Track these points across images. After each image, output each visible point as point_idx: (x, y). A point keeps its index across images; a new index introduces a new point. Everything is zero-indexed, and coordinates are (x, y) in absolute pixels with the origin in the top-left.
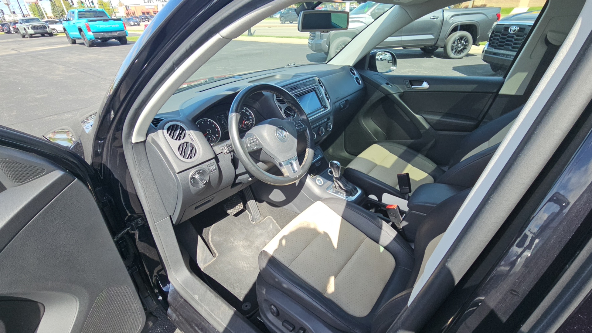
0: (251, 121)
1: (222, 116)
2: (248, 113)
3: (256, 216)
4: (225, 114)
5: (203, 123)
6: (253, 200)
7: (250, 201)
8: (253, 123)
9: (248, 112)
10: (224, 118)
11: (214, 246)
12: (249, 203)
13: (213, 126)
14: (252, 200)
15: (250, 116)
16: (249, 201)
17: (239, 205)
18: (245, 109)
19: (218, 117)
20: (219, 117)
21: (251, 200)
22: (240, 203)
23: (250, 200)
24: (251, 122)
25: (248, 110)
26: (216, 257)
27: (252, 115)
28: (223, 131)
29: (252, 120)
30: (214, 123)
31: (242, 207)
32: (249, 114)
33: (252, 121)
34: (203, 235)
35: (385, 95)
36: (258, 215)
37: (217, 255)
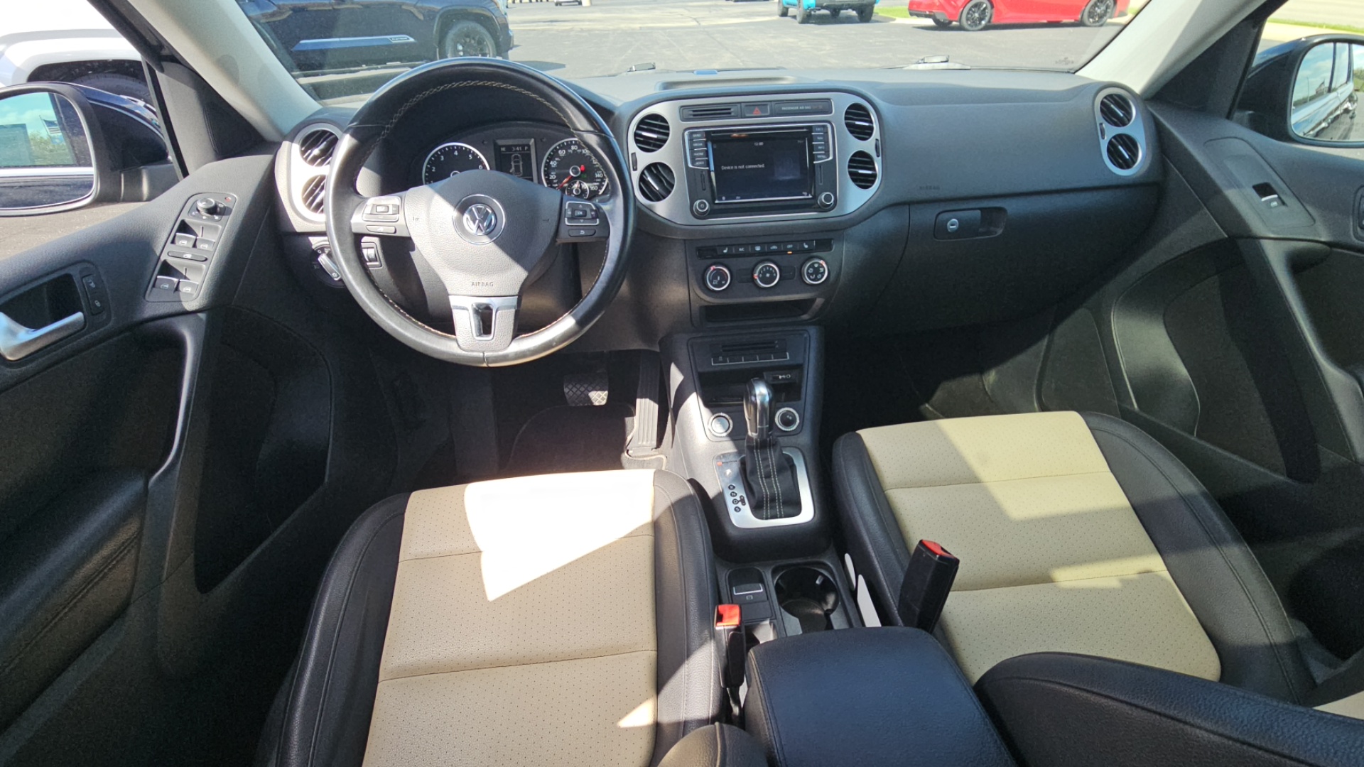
0: (595, 184)
1: (516, 151)
3: (643, 441)
4: (526, 148)
5: (456, 153)
10: (519, 155)
12: (640, 402)
19: (503, 149)
20: (506, 149)
24: (595, 189)
35: (1226, 236)
36: (647, 441)
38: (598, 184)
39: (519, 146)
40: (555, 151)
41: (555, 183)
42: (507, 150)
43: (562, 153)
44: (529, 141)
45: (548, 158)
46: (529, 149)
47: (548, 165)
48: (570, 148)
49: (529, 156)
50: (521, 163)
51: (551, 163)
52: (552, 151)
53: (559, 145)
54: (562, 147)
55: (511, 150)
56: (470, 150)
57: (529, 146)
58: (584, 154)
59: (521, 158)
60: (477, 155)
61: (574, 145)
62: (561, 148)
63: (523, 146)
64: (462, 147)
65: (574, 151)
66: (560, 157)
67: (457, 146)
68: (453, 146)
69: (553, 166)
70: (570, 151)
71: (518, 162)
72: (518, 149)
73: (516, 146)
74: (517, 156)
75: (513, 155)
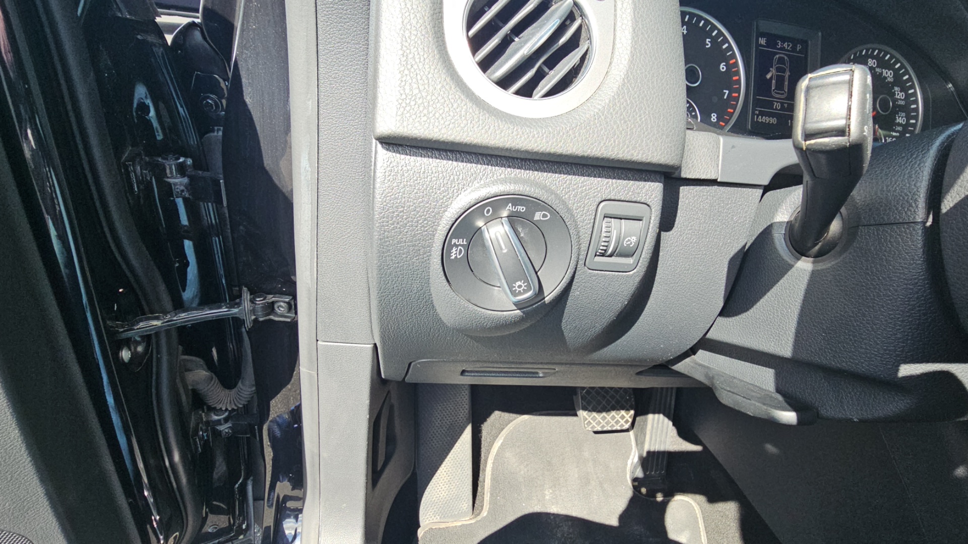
0: (894, 134)
1: (783, 49)
2: (899, 94)
4: (799, 47)
5: (684, 30)
6: (666, 420)
7: (657, 416)
9: (904, 89)
10: (786, 58)
11: (494, 479)
12: (653, 420)
13: (723, 67)
14: (665, 415)
15: (903, 114)
16: (654, 413)
17: (623, 412)
18: (897, 71)
19: (762, 41)
20: (769, 41)
21: (661, 416)
22: (628, 410)
23: (659, 413)
25: (910, 80)
26: (479, 518)
27: (917, 109)
28: (753, 114)
29: (902, 134)
30: (733, 56)
31: (627, 422)
32: (903, 103)
34: (486, 428)
37: (484, 513)
38: (898, 134)
39: (789, 39)
42: (768, 44)
44: (811, 36)
48: (866, 62)
50: (787, 74)
53: (855, 54)
54: (856, 57)
55: (775, 45)
57: (804, 44)
58: (886, 78)
59: (788, 65)
62: (854, 59)
63: (795, 42)
67: (692, 16)
71: (784, 71)
72: (786, 45)
73: (784, 39)
74: (784, 58)
75: (777, 56)
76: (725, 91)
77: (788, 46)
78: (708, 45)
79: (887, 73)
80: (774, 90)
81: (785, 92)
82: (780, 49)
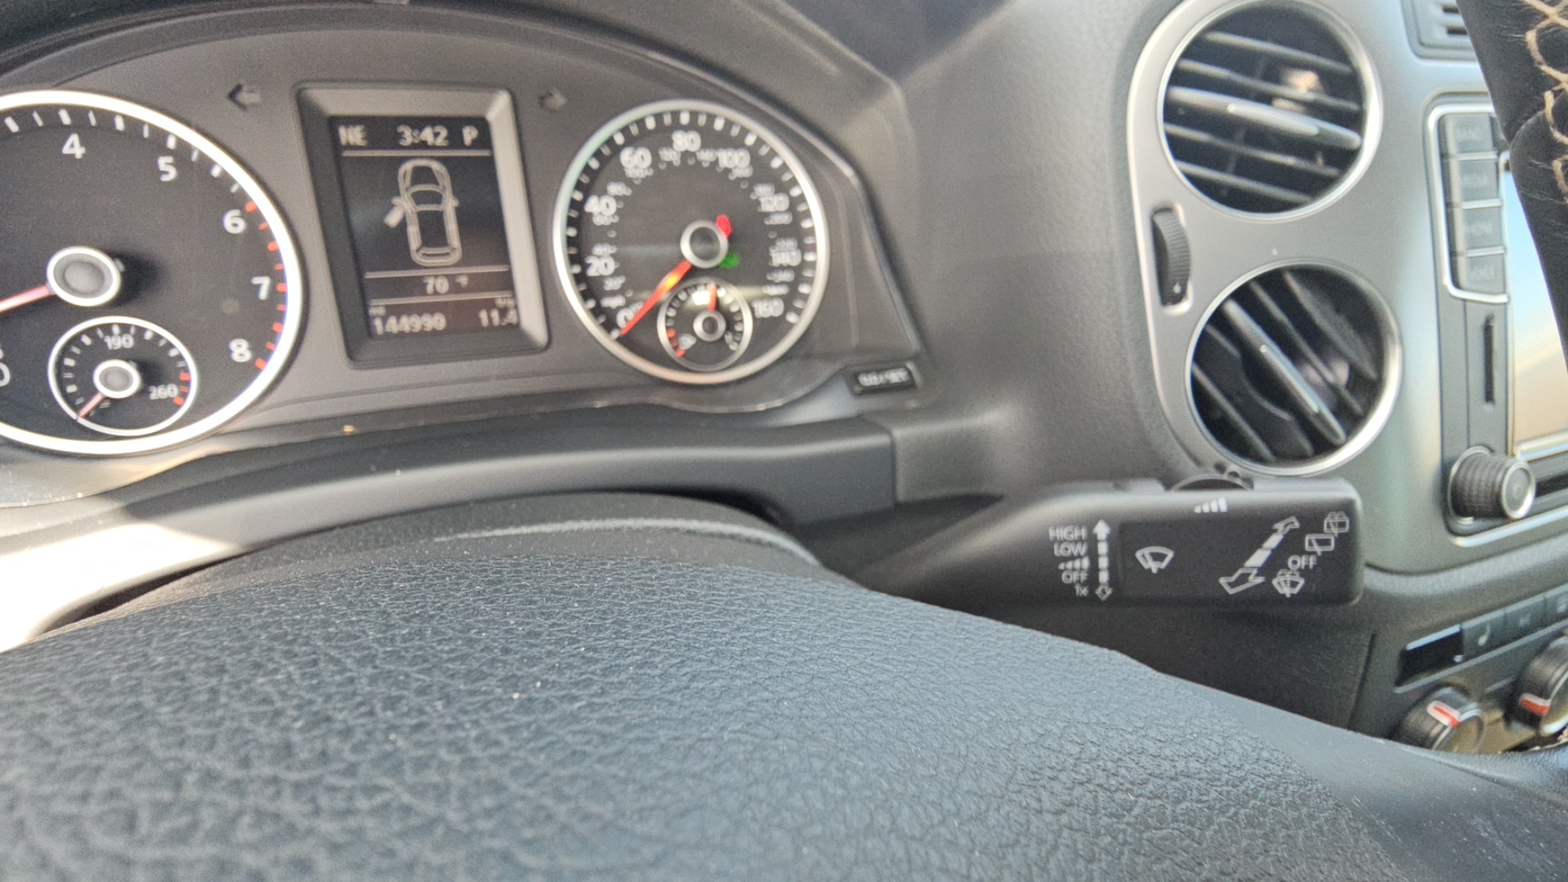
0: (773, 291)
1: (423, 145)
2: (771, 202)
4: (469, 134)
5: (74, 147)
8: (791, 326)
9: (779, 189)
10: (436, 166)
13: (232, 222)
15: (790, 243)
18: (753, 151)
19: (350, 135)
20: (365, 136)
24: (770, 309)
25: (785, 167)
27: (811, 232)
29: (793, 286)
32: (785, 219)
33: (791, 299)
38: (782, 290)
39: (433, 121)
40: (608, 156)
41: (613, 293)
42: (373, 141)
43: (636, 162)
44: (487, 104)
45: (579, 186)
46: (485, 139)
47: (578, 218)
48: (669, 144)
49: (487, 168)
50: (449, 205)
51: (593, 205)
52: (598, 154)
53: (625, 130)
54: (636, 137)
55: (394, 141)
56: (160, 135)
57: (482, 125)
58: (728, 171)
59: (447, 181)
60: (206, 163)
61: (686, 129)
62: (631, 141)
63: (454, 125)
64: (106, 117)
65: (686, 155)
66: (629, 182)
67: (77, 112)
68: (50, 111)
69: (598, 221)
70: (670, 155)
71: (437, 198)
72: (427, 134)
73: (418, 123)
74: (428, 170)
75: (408, 167)
76: (256, 280)
77: (436, 135)
78: (166, 173)
79: (730, 158)
80: (418, 250)
81: (454, 249)
82: (414, 146)
